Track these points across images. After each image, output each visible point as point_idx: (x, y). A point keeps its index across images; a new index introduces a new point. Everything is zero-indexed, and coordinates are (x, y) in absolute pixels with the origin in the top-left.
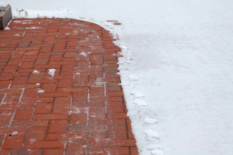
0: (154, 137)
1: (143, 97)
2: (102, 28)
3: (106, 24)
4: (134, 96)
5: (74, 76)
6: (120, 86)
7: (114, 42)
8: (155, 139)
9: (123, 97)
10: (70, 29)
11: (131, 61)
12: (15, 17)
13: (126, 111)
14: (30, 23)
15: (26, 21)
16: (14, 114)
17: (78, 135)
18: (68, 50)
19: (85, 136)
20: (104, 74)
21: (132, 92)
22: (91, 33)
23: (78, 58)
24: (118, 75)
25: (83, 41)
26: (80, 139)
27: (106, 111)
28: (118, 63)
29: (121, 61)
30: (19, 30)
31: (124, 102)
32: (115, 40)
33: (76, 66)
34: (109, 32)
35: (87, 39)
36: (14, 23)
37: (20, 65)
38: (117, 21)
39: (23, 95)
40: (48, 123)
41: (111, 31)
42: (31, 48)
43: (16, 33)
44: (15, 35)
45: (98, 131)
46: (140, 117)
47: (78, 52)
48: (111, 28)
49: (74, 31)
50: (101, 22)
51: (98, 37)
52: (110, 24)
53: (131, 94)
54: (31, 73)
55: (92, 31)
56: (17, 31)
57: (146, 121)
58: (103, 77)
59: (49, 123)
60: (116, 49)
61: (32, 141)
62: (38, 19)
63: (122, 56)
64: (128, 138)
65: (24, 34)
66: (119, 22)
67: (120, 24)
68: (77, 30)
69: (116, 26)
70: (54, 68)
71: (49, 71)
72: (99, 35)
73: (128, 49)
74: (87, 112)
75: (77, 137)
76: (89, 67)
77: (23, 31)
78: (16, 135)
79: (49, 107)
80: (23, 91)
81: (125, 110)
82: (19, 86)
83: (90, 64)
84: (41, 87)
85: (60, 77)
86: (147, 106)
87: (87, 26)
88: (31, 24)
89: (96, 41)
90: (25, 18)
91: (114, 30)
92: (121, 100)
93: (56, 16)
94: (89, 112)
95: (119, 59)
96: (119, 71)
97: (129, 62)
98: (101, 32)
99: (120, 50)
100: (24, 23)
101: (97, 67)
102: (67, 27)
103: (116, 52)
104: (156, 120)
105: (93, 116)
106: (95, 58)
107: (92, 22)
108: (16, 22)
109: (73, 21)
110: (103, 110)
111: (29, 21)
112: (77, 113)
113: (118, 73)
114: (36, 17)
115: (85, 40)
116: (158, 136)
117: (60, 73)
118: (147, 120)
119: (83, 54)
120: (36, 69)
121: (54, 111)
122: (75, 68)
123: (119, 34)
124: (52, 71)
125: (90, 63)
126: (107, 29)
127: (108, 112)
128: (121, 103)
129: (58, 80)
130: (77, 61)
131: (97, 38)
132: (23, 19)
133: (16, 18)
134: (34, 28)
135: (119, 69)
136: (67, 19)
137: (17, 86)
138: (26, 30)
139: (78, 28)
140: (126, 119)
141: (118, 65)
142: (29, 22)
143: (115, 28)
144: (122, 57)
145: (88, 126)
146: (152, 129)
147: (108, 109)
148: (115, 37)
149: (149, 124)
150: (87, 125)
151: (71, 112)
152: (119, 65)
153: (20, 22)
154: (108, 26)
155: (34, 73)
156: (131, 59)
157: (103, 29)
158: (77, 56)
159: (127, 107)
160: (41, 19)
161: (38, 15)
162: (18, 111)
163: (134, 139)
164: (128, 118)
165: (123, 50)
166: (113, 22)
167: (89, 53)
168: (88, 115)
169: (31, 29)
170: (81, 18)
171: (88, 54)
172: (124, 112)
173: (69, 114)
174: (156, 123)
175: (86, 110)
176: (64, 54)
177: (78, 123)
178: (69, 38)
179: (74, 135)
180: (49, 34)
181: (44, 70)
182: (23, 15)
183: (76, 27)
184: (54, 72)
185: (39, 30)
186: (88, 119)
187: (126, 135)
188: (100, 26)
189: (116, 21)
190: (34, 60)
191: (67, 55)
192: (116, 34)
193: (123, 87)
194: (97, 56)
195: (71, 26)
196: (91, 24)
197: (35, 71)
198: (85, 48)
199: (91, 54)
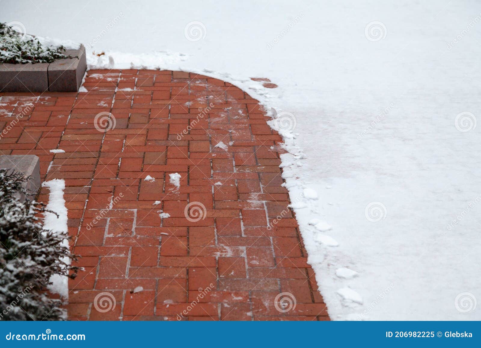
0: (353, 302)
1: (330, 230)
2: (245, 94)
3: (251, 86)
4: (316, 228)
5: (213, 188)
6: (290, 208)
7: (269, 123)
8: (356, 305)
9: (297, 228)
10: (191, 94)
11: (303, 161)
12: (91, 66)
13: (305, 255)
14: (119, 79)
15: (113, 74)
16: (130, 256)
17: (237, 294)
18: (194, 137)
19: (247, 297)
20: (261, 186)
21: (311, 222)
22: (227, 103)
23: (213, 152)
24: (285, 187)
25: (217, 119)
26: (241, 302)
27: (274, 254)
28: (281, 166)
29: (285, 161)
30: (104, 95)
31: (299, 238)
32: (270, 118)
33: (212, 168)
34: (259, 102)
35: (222, 115)
36: (92, 78)
37: (119, 165)
38: (269, 80)
39: (137, 221)
40: (185, 273)
41: (262, 101)
42: (131, 132)
43: (100, 100)
44: (99, 104)
45: (265, 289)
46: (329, 265)
47: (212, 142)
48: (261, 95)
49: (199, 99)
50: (242, 82)
51: (240, 112)
52: (258, 86)
53: (309, 225)
54: (141, 179)
55: (230, 100)
56: (102, 96)
57: (338, 274)
58: (260, 190)
59: (188, 273)
60: (273, 137)
61: (168, 302)
62: (132, 71)
63: (286, 152)
64: (313, 302)
65: (113, 102)
66: (273, 82)
67: (273, 86)
68: (203, 95)
69: (268, 90)
70: (179, 172)
71: (170, 177)
72: (241, 108)
73: (294, 138)
74: (244, 255)
75: (236, 298)
76: (235, 171)
77: (111, 95)
78: (141, 293)
79: (182, 244)
80: (135, 215)
81: (303, 254)
82: (126, 205)
83: (236, 166)
84: (163, 207)
85: (190, 190)
86: (337, 246)
87: (219, 89)
88: (121, 82)
89: (238, 119)
90: (109, 68)
91: (267, 100)
92: (295, 234)
93: (163, 68)
94: (248, 255)
95: (282, 156)
96: (284, 181)
97: (299, 163)
98: (244, 101)
99: (280, 139)
100: (109, 79)
101: (247, 171)
102: (182, 90)
103: (275, 143)
104: (354, 273)
105: (254, 262)
106: (242, 155)
107: (226, 80)
108: (95, 75)
109: (191, 76)
110: (268, 252)
111: (117, 74)
112: (228, 256)
113: (283, 185)
114: (128, 67)
115: (219, 117)
116: (360, 300)
117: (189, 182)
118: (341, 271)
119: (221, 145)
120: (148, 173)
121: (192, 252)
122: (212, 172)
123: (275, 108)
124: (175, 178)
125: (234, 163)
126: (254, 95)
127: (277, 256)
128: (295, 239)
129: (189, 194)
130: (213, 159)
131: (238, 114)
132: (105, 71)
133: (94, 68)
134: (129, 90)
135: (284, 175)
136: (182, 72)
137: (124, 205)
138: (115, 93)
139: (204, 93)
140: (306, 269)
141: (281, 169)
142: (118, 77)
143: (267, 95)
144: (287, 154)
145: (250, 280)
146: (349, 287)
147: (276, 249)
148: (269, 114)
149: (344, 278)
150: (247, 277)
151: (218, 254)
152: (283, 169)
153: (101, 76)
154: (255, 90)
155: (146, 181)
156: (302, 158)
157: (248, 95)
158: (210, 148)
159: (305, 247)
160: (138, 70)
161: (132, 64)
162: (135, 251)
163: (323, 303)
164: (310, 266)
165: (286, 140)
166: (263, 82)
167: (231, 143)
168: (246, 261)
169: (123, 91)
170: (207, 71)
171: (229, 146)
172: (303, 256)
173: (217, 258)
174: (355, 276)
175: (242, 252)
176: (189, 144)
177: (232, 273)
178: (192, 111)
179: (230, 294)
180: (157, 102)
181: (161, 175)
182: (105, 63)
183: (200, 89)
184: (178, 179)
185: (139, 95)
186: (247, 267)
187: (309, 296)
188: (241, 90)
189: (266, 80)
190: (141, 155)
191: (194, 146)
192: (272, 108)
193: (295, 211)
194: (245, 149)
195: (191, 88)
196: (226, 85)
197: (148, 178)
198: (221, 132)
199: (233, 146)
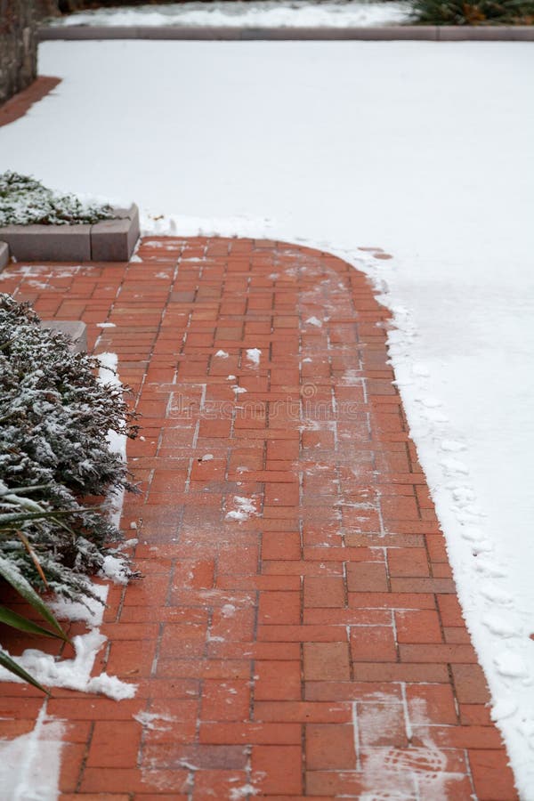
0: (458, 471)
1: (440, 406)
2: (349, 267)
3: (356, 257)
4: (423, 404)
5: (300, 365)
6: (394, 386)
7: (377, 298)
8: (460, 474)
9: (400, 405)
10: (278, 266)
11: (417, 338)
12: (146, 232)
13: (407, 430)
14: (183, 248)
15: (174, 242)
16: (197, 428)
17: (322, 464)
18: (280, 312)
19: (334, 467)
20: (361, 363)
21: (418, 398)
22: (324, 276)
23: (304, 328)
24: (390, 365)
25: (310, 293)
26: (327, 471)
27: (370, 429)
28: (387, 343)
29: (393, 337)
30: (165, 265)
31: (402, 414)
32: (378, 293)
33: (301, 344)
34: (366, 274)
35: (317, 289)
36: (147, 247)
37: (184, 339)
38: (382, 251)
39: (206, 396)
40: (263, 444)
41: (370, 273)
42: (198, 306)
43: (158, 272)
44: (157, 276)
45: (356, 460)
46: (434, 439)
47: (301, 317)
48: (370, 266)
49: (288, 271)
50: (346, 252)
51: (341, 285)
52: (367, 256)
53: (416, 401)
54: (211, 356)
55: (328, 272)
56: (162, 266)
57: (443, 446)
58: (359, 368)
59: (266, 445)
60: (381, 314)
61: (242, 469)
62: (201, 239)
63: (395, 328)
64: (411, 472)
65: (176, 273)
66: (387, 252)
67: (387, 257)
68: (294, 267)
69: (379, 261)
70: (259, 349)
71: (247, 353)
72: (342, 282)
73: (408, 314)
74: (334, 429)
75: (320, 467)
76: (329, 348)
77: (173, 266)
78: (211, 461)
80: (205, 390)
81: (405, 428)
82: (194, 380)
83: (331, 343)
84: (238, 383)
85: (272, 366)
86: (447, 422)
87: (315, 260)
88: (186, 251)
89: (337, 294)
90: (170, 235)
91: (375, 272)
92: (398, 411)
93: (241, 235)
94: (338, 429)
95: (389, 333)
96: (390, 358)
97: (411, 340)
98: (348, 274)
99: (390, 315)
100: (170, 248)
101: (344, 348)
102: (269, 261)
103: (382, 319)
104: (461, 446)
105: (345, 435)
106: (339, 331)
107: (324, 249)
108: (150, 243)
109: (280, 246)
110: (363, 427)
111: (180, 242)
112: (314, 429)
113: (388, 362)
114: (194, 233)
115: (313, 290)
116: (464, 468)
117: (270, 359)
118: (446, 444)
119: (313, 320)
120: (220, 348)
121: (272, 426)
122: (300, 348)
123: (387, 281)
124: (254, 354)
125: (329, 340)
126: (359, 267)
127: (373, 430)
128: (396, 416)
129: (270, 370)
130: (302, 335)
131: (338, 288)
132: (165, 238)
133: (150, 235)
134: (196, 260)
135: (390, 353)
136: (267, 241)
137: (191, 380)
138: (178, 264)
139: (294, 264)
140: (407, 443)
141: (388, 346)
142: (182, 245)
143: (378, 267)
144: (395, 331)
145: (338, 452)
146: (455, 458)
147: (372, 425)
148: (378, 288)
149: (450, 451)
150: (336, 449)
151: (303, 428)
152: (391, 347)
153: (159, 244)
154: (361, 261)
155: (218, 357)
156: (415, 335)
157: (352, 267)
158: (300, 324)
159: (408, 422)
160: (207, 238)
161: (200, 230)
162: (203, 422)
164: (411, 441)
165: (397, 316)
166: (374, 252)
167: (326, 319)
168: (335, 434)
169: (188, 262)
170: (299, 239)
171: (324, 324)
172: (404, 431)
173: (301, 432)
174: (463, 449)
175: (332, 426)
176: (272, 320)
177: (318, 445)
178: (277, 284)
179: (314, 464)
180: (232, 274)
181: (237, 351)
182: (164, 228)
183: (292, 260)
184: (258, 355)
185: (209, 266)
186: (336, 440)
187: (407, 467)
188: (343, 262)
189: (379, 250)
190: (212, 330)
191: (278, 322)
192: (383, 281)
193: (399, 388)
194: (343, 326)
195: (279, 259)
196: (324, 255)
197: (220, 353)
198: (315, 308)
199: (330, 322)
